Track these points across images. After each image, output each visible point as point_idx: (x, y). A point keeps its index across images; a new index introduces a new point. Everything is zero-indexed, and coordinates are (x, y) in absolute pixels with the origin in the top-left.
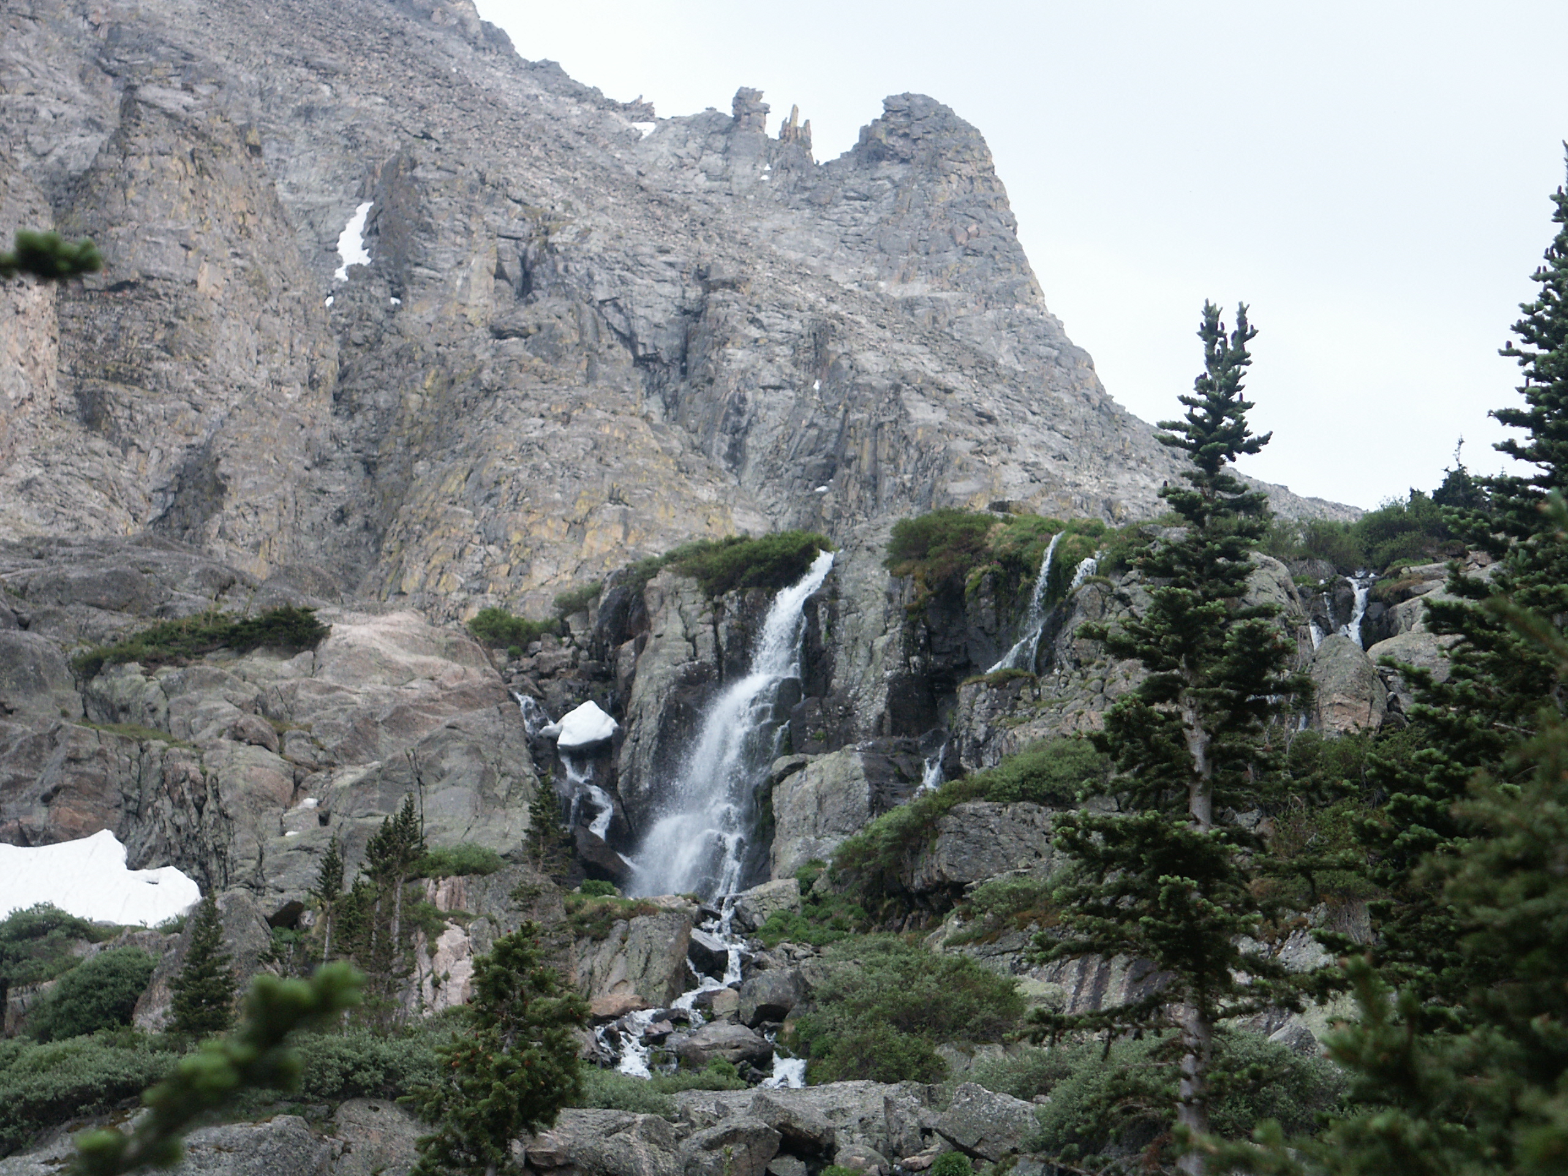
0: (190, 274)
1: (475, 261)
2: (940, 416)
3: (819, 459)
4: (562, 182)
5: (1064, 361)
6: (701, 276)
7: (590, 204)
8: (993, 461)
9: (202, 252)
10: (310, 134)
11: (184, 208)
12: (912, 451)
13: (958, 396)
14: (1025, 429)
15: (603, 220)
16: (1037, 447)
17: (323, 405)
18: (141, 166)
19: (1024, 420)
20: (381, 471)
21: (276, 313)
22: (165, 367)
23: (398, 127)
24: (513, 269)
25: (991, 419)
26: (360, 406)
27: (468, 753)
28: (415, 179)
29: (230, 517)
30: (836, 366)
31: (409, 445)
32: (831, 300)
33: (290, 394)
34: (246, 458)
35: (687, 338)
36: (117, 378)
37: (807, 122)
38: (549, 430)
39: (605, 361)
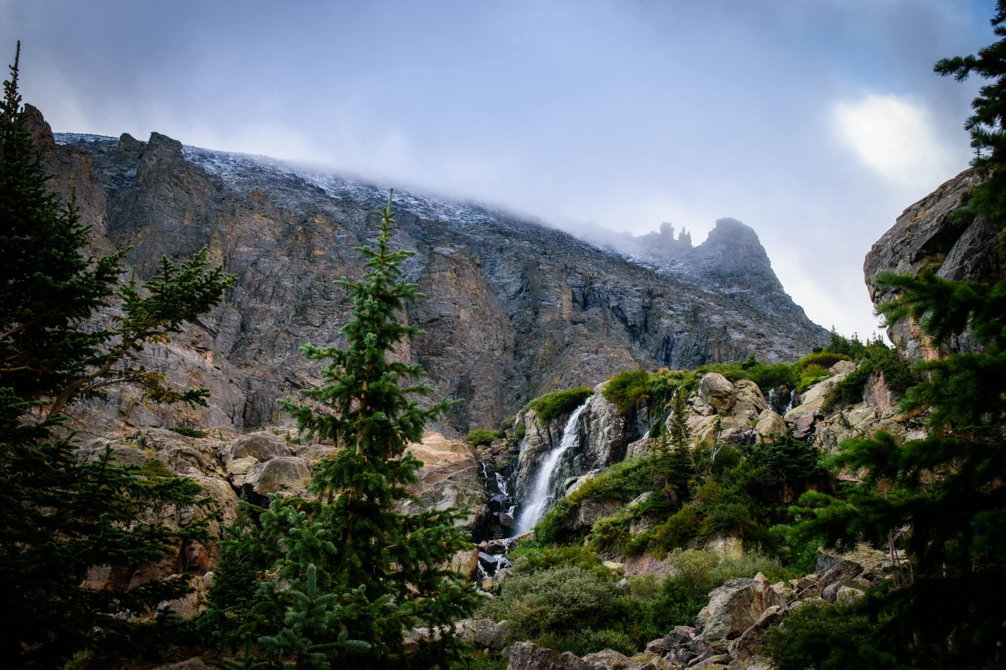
0: (457, 313)
1: (564, 297)
2: (742, 336)
3: (699, 358)
4: (597, 265)
5: (792, 311)
6: (650, 293)
7: (607, 271)
8: (764, 351)
9: (461, 305)
10: (502, 257)
11: (453, 289)
12: (733, 351)
13: (748, 328)
14: (777, 338)
15: (612, 277)
16: (782, 344)
17: (509, 357)
18: (436, 276)
19: (776, 335)
20: (532, 378)
21: (490, 324)
22: (450, 348)
23: (533, 251)
24: (580, 298)
25: (763, 335)
26: (524, 355)
27: (452, 488)
28: (540, 270)
29: (476, 401)
30: (703, 322)
31: (541, 368)
32: (700, 297)
33: (497, 354)
34: (481, 379)
35: (646, 317)
36: (433, 354)
37: (689, 233)
38: (590, 357)
39: (614, 329)
